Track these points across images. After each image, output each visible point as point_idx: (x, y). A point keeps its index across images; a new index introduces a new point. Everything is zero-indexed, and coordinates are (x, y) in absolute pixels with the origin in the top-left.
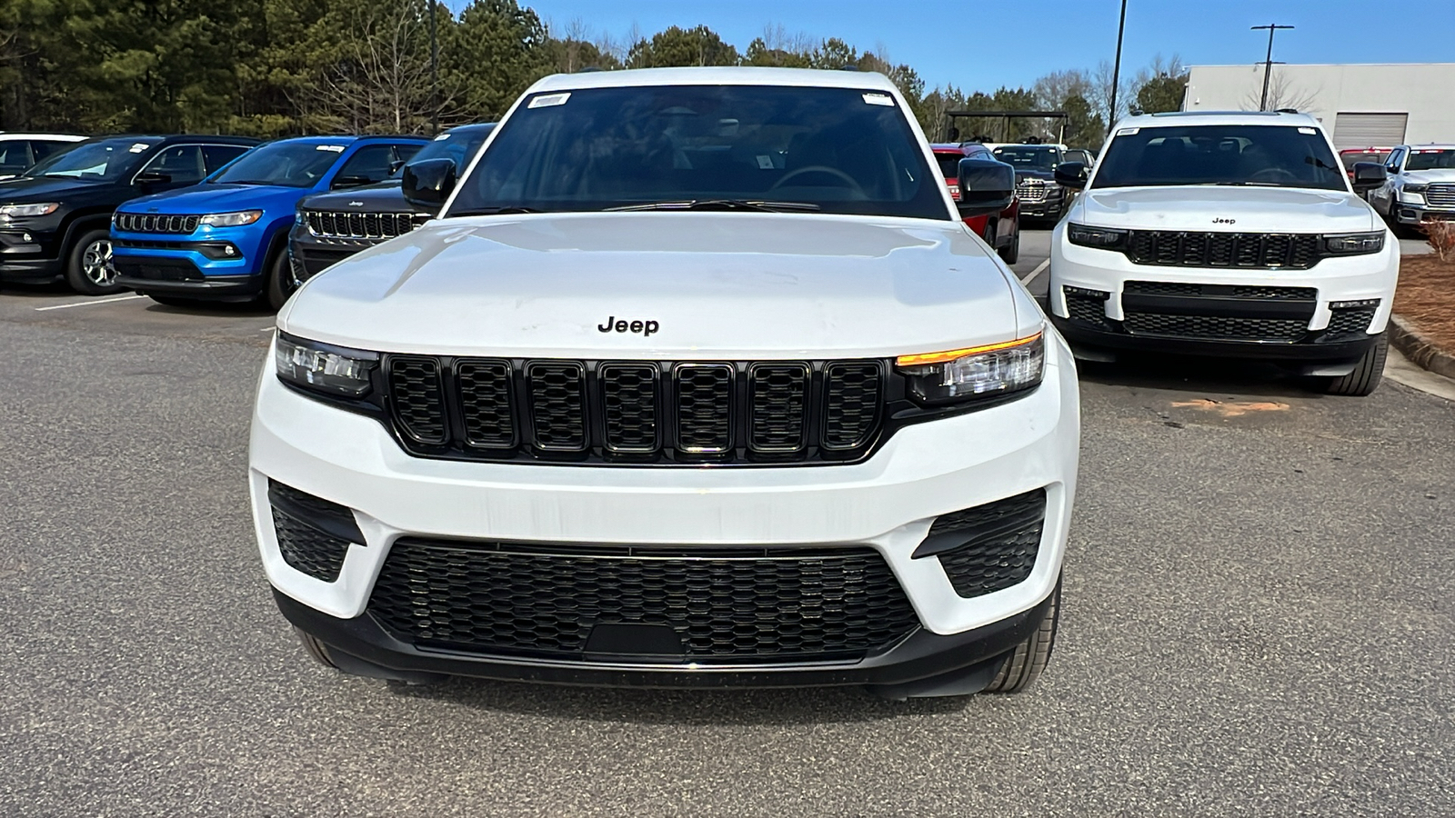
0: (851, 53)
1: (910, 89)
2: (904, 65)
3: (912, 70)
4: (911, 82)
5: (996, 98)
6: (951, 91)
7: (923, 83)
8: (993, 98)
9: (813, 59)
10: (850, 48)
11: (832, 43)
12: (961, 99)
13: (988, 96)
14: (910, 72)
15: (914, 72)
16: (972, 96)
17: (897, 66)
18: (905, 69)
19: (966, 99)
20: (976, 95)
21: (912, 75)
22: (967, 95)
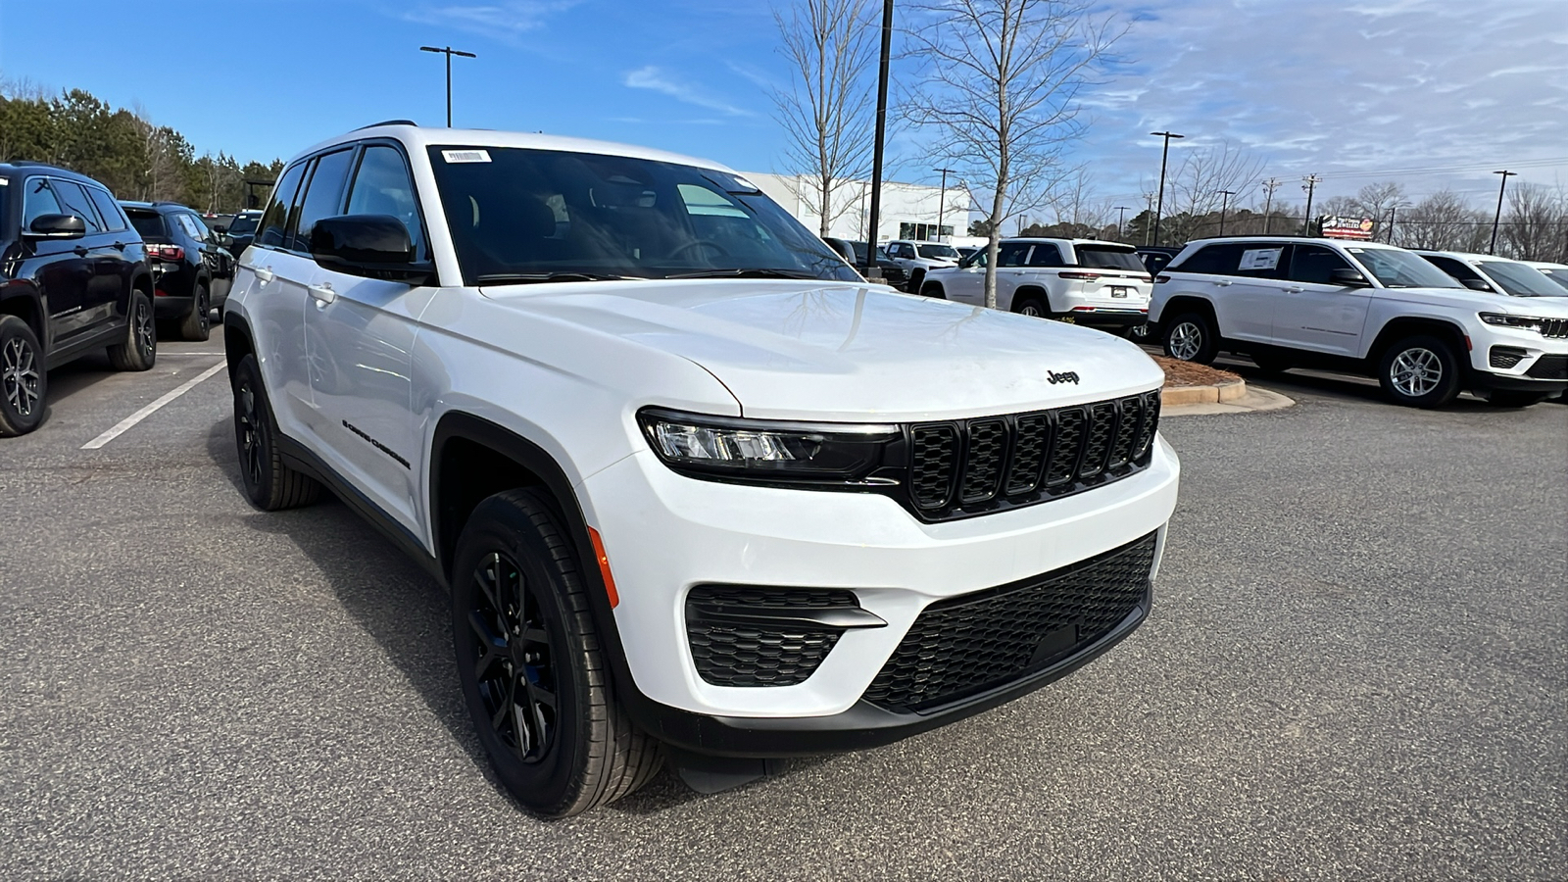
0: (102, 107)
1: (178, 152)
2: (167, 127)
3: (178, 134)
4: (179, 146)
5: (273, 168)
6: (224, 159)
7: (193, 148)
8: (270, 169)
9: (52, 109)
10: (102, 102)
11: (75, 94)
12: (236, 167)
13: (265, 167)
14: (175, 134)
15: (181, 135)
16: (248, 165)
17: (159, 128)
18: (170, 132)
19: (241, 168)
20: (253, 164)
21: (178, 138)
22: (242, 163)
